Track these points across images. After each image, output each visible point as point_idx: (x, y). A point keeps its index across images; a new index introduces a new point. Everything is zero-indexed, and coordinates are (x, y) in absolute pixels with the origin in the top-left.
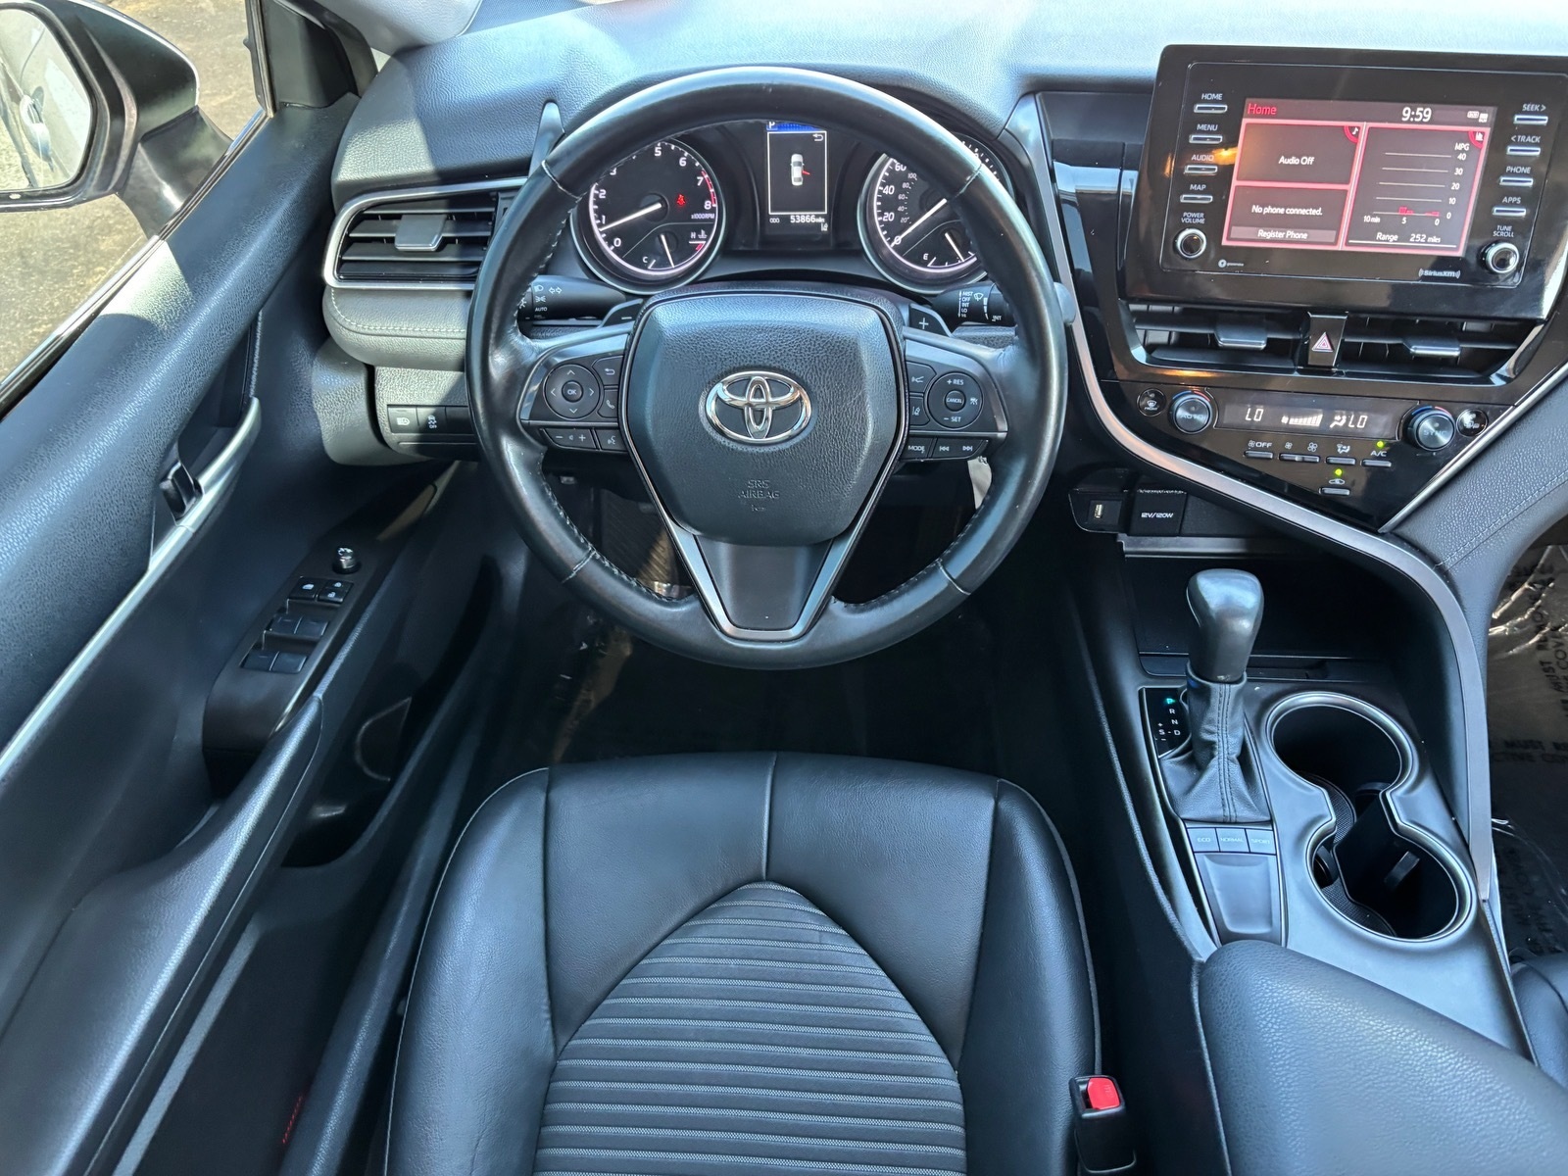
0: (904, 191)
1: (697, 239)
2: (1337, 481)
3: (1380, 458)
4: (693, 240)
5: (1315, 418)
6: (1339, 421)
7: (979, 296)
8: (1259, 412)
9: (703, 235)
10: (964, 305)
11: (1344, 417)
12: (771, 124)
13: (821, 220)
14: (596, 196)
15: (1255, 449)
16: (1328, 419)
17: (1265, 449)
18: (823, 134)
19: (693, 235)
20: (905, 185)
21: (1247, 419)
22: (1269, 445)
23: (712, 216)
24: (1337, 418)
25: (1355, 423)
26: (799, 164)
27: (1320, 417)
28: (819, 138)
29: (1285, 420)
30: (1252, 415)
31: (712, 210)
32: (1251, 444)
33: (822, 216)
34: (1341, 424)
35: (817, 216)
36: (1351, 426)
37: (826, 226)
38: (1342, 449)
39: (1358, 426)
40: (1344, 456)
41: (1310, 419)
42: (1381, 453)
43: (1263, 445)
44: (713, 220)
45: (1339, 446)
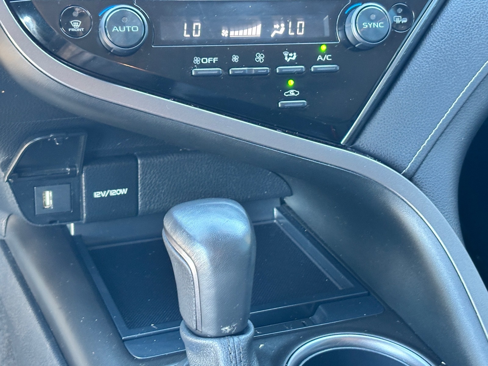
2: (292, 93)
3: (326, 63)
5: (254, 28)
6: (279, 30)
8: (197, 27)
11: (283, 25)
15: (201, 66)
16: (267, 27)
17: (212, 65)
21: (186, 35)
22: (215, 60)
24: (276, 26)
25: (294, 29)
27: (259, 27)
29: (225, 33)
30: (190, 31)
32: (197, 60)
34: (281, 32)
36: (291, 33)
38: (289, 57)
39: (298, 33)
40: (292, 63)
41: (250, 30)
42: (327, 57)
43: (208, 60)
45: (286, 54)
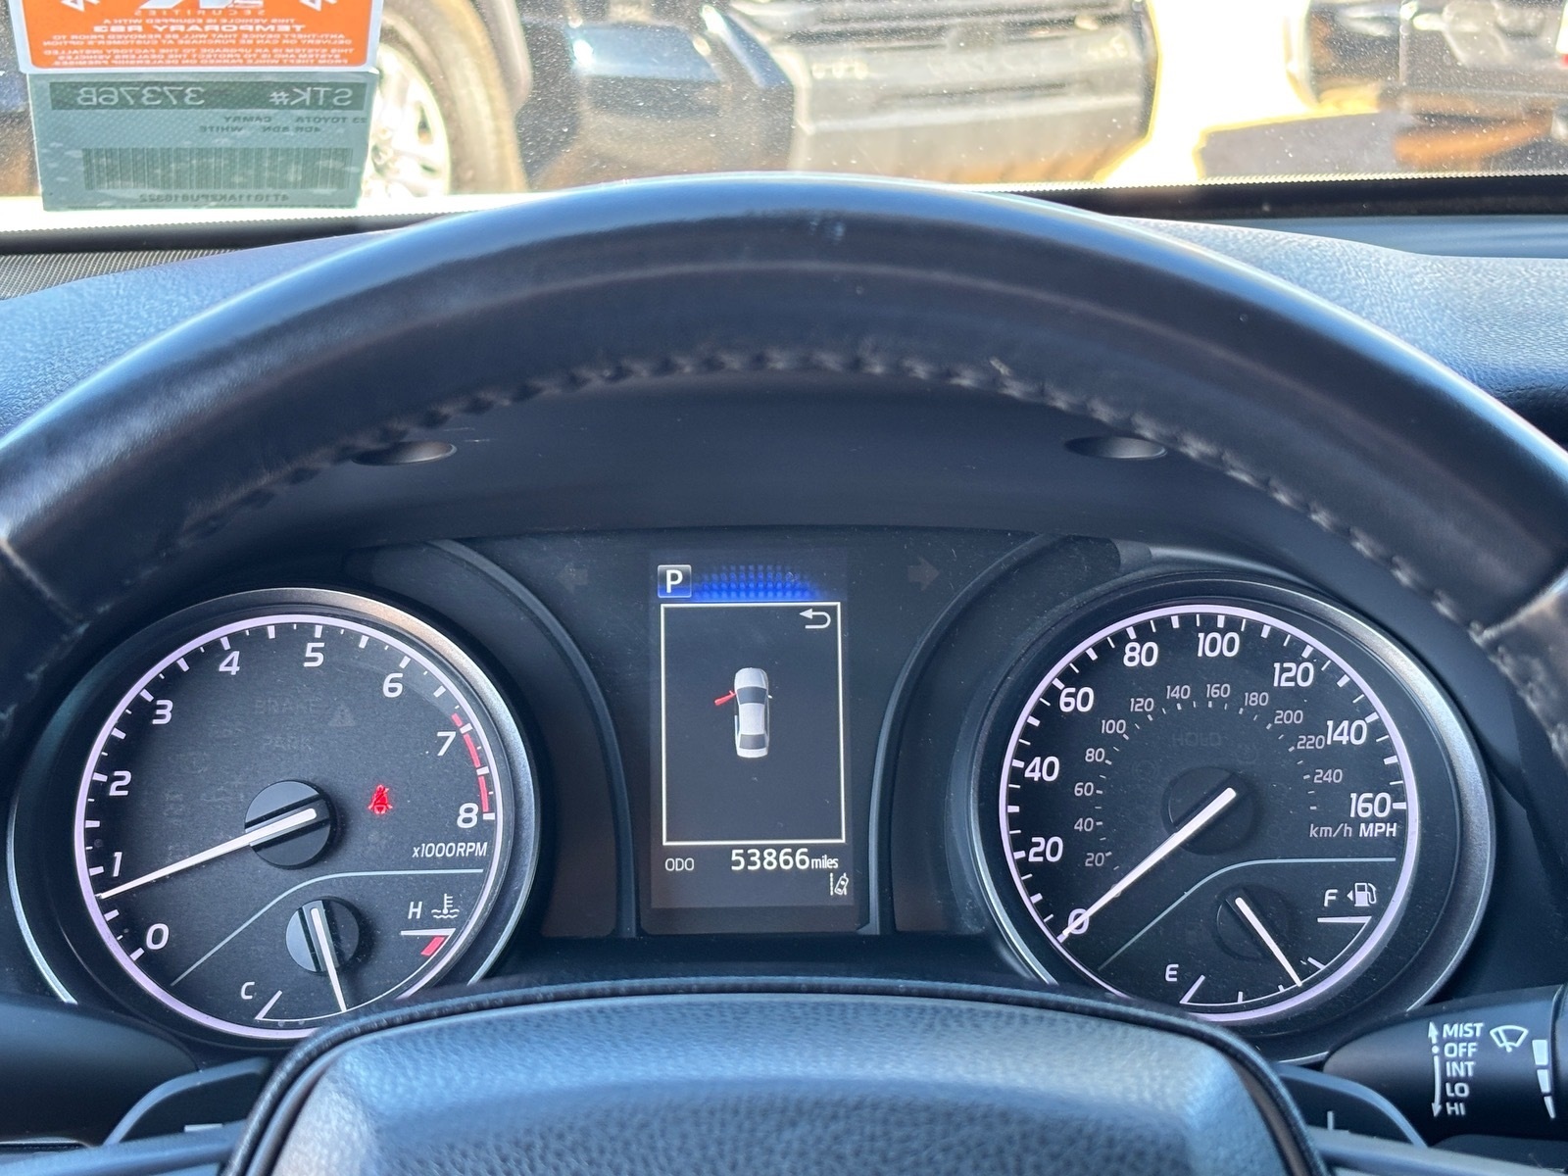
0: (1092, 772)
1: (427, 921)
4: (415, 924)
7: (1513, 1036)
9: (447, 910)
10: (1454, 1070)
12: (673, 573)
13: (827, 863)
14: (97, 789)
18: (832, 611)
19: (416, 910)
20: (1092, 755)
23: (480, 849)
26: (756, 695)
28: (821, 620)
31: (484, 832)
33: (831, 851)
35: (815, 852)
37: (844, 881)
44: (485, 862)
